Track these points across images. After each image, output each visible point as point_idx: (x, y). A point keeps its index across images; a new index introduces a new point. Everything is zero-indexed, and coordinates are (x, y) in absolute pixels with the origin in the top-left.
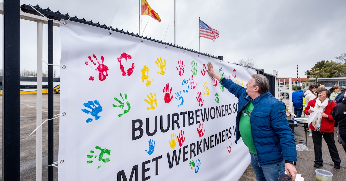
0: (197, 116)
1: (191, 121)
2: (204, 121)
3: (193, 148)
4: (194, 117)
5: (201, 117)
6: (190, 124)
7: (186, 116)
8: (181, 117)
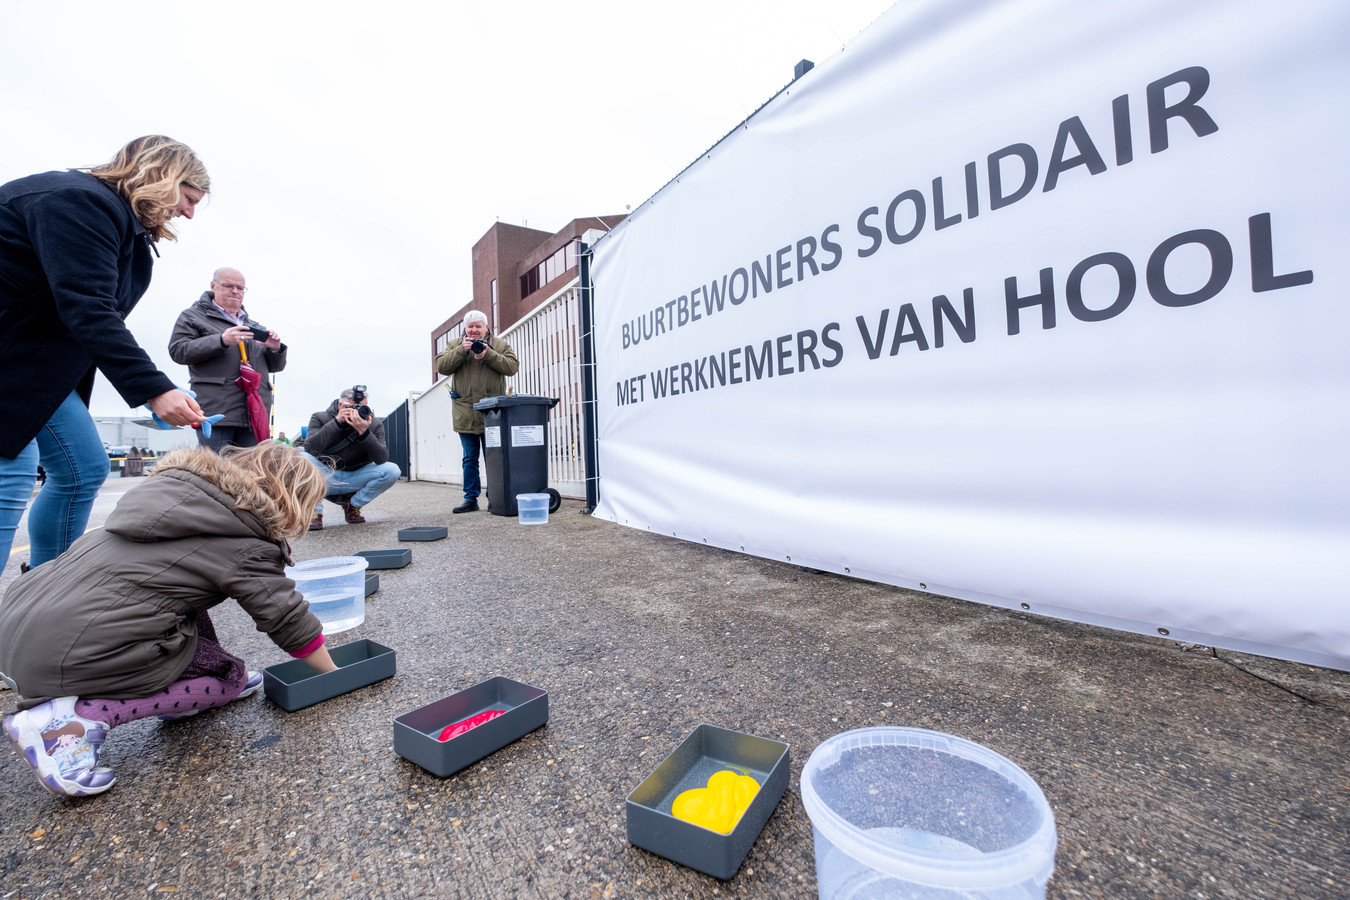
0: (695, 304)
1: (683, 315)
2: (709, 312)
3: (686, 374)
4: (689, 307)
5: (702, 306)
6: (681, 324)
7: (675, 308)
8: (667, 311)
